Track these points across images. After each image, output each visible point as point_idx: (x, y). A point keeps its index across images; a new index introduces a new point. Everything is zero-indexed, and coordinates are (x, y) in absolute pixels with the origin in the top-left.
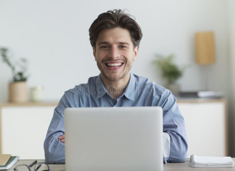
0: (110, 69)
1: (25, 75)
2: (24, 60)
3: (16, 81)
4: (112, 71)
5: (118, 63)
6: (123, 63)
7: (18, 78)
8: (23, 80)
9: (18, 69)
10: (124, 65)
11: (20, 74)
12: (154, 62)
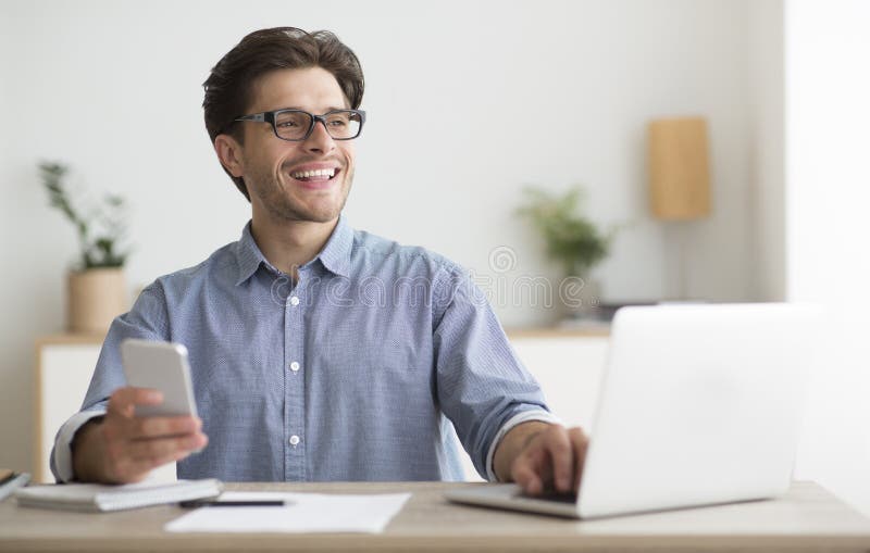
0: (309, 187)
1: (119, 249)
2: (116, 202)
3: (89, 265)
4: (316, 192)
5: (328, 167)
6: (337, 171)
7: (98, 256)
8: (114, 263)
9: (97, 230)
10: (341, 174)
11: (105, 245)
12: (521, 212)
